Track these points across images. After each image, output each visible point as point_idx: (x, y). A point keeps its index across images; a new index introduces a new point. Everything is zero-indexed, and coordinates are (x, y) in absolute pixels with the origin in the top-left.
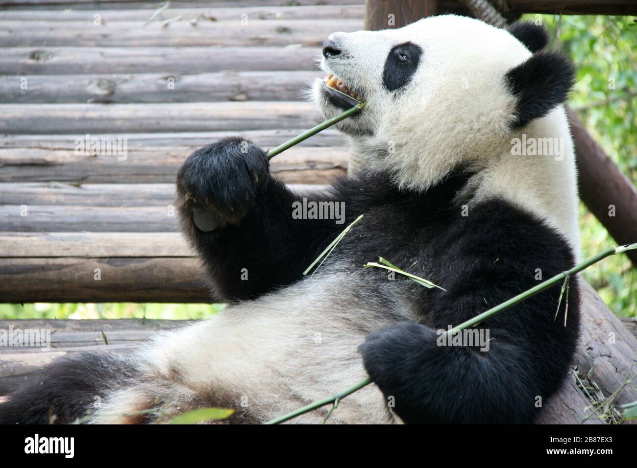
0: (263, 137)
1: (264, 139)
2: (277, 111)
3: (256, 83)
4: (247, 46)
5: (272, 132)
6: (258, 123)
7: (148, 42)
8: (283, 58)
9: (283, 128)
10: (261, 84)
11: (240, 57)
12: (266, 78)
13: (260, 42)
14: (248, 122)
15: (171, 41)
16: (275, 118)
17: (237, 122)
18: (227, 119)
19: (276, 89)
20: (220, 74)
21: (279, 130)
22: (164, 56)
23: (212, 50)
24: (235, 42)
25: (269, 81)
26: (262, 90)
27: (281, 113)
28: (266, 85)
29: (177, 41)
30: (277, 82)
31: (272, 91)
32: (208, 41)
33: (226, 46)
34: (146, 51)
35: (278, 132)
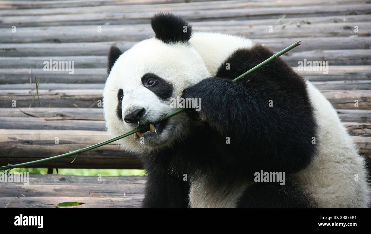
0: (337, 84)
1: (337, 86)
2: (345, 71)
3: (333, 56)
4: (327, 37)
5: (342, 82)
6: (334, 77)
7: (274, 36)
8: (347, 43)
9: (348, 79)
10: (336, 56)
11: (323, 43)
12: (338, 53)
13: (335, 34)
14: (329, 77)
15: (287, 35)
16: (344, 74)
17: (323, 77)
18: (317, 75)
19: (344, 59)
20: (313, 52)
21: (346, 81)
22: (282, 43)
23: (308, 39)
24: (321, 34)
25: (340, 55)
26: (336, 60)
27: (346, 72)
28: (338, 57)
29: (290, 35)
30: (344, 55)
31: (342, 60)
32: (306, 35)
33: (316, 37)
34: (273, 40)
35: (345, 82)
